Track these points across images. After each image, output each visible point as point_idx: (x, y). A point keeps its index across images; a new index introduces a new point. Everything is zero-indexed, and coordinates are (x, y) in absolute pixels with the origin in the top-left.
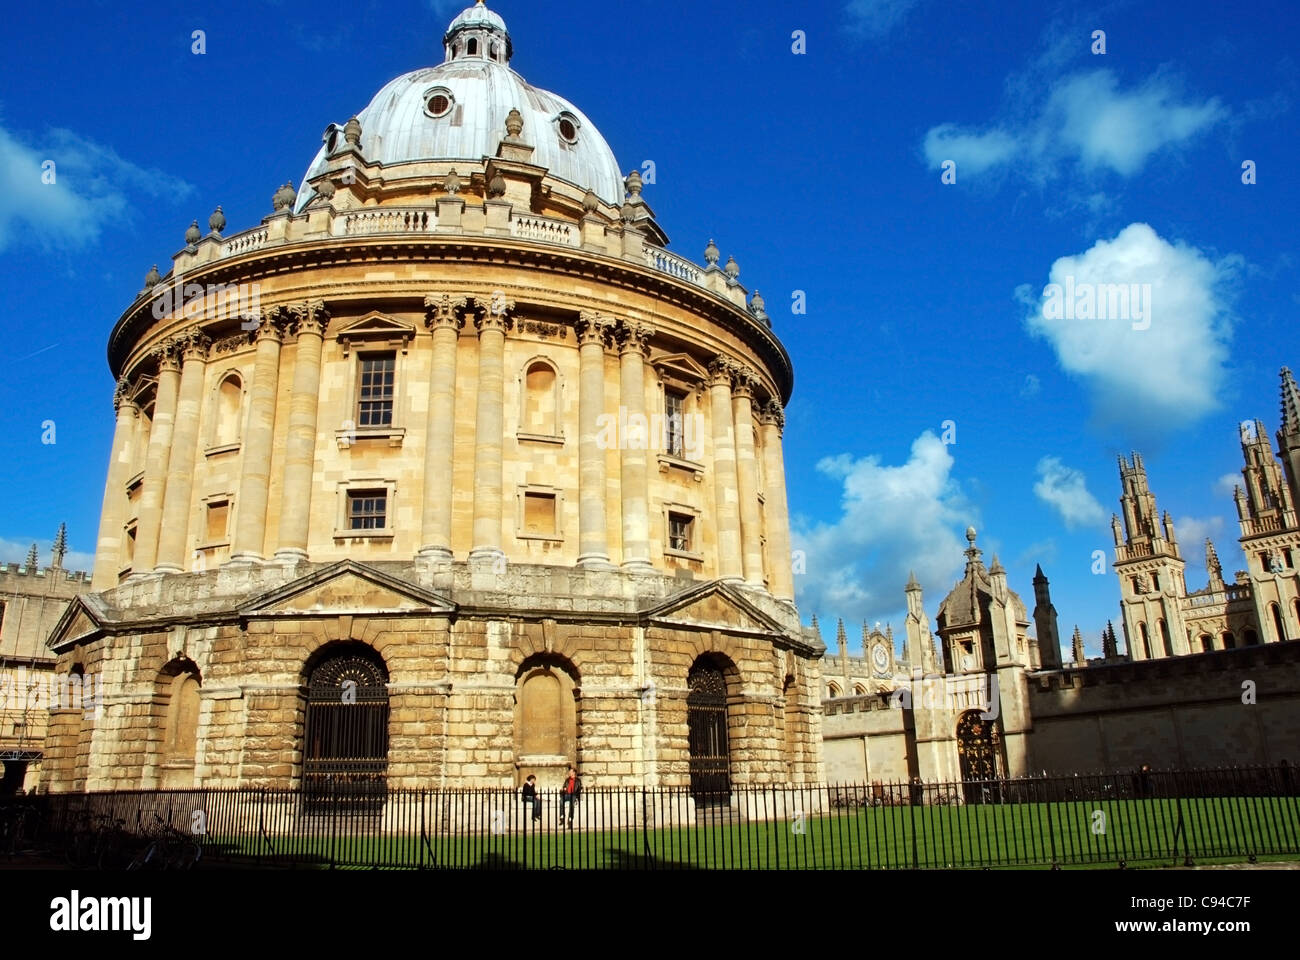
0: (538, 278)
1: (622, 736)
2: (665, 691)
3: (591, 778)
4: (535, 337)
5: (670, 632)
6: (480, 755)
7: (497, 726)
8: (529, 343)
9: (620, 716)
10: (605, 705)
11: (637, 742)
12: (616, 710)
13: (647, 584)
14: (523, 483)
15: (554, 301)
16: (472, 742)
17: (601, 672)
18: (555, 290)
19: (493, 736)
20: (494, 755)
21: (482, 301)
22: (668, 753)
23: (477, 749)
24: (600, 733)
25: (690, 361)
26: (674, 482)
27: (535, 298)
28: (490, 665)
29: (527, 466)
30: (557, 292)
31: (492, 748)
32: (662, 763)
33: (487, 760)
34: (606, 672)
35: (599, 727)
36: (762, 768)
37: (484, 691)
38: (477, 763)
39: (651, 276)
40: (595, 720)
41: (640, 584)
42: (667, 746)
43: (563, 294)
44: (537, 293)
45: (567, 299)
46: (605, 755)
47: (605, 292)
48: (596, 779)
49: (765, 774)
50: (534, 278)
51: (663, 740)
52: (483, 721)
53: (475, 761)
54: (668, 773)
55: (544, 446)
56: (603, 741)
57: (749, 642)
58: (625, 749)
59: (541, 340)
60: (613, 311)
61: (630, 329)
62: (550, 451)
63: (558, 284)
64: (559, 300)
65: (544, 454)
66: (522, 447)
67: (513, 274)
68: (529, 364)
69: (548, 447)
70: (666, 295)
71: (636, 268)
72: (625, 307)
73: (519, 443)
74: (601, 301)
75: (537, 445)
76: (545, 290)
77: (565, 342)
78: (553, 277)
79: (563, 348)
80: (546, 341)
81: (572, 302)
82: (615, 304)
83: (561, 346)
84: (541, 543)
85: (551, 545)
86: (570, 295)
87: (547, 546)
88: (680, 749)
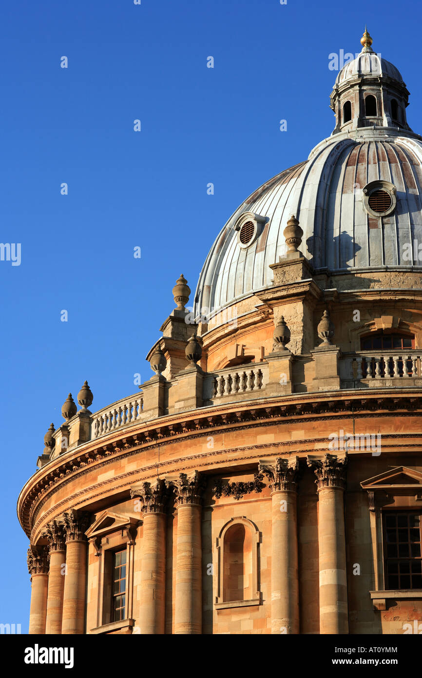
4: (231, 499)
8: (225, 508)
15: (236, 460)
18: (234, 448)
21: (170, 480)
27: (218, 463)
30: (237, 450)
39: (331, 399)
43: (243, 450)
44: (219, 456)
45: (248, 453)
47: (289, 432)
50: (216, 441)
59: (236, 501)
60: (298, 450)
61: (317, 465)
62: (247, 616)
63: (240, 439)
64: (240, 457)
65: (240, 620)
66: (221, 617)
67: (199, 442)
68: (226, 529)
69: (245, 612)
70: (364, 410)
71: (309, 398)
72: (310, 441)
73: (218, 614)
74: (284, 444)
75: (235, 613)
76: (225, 452)
77: (261, 496)
78: (234, 433)
79: (259, 503)
80: (241, 500)
81: (254, 456)
82: (301, 442)
83: (256, 501)
86: (250, 448)
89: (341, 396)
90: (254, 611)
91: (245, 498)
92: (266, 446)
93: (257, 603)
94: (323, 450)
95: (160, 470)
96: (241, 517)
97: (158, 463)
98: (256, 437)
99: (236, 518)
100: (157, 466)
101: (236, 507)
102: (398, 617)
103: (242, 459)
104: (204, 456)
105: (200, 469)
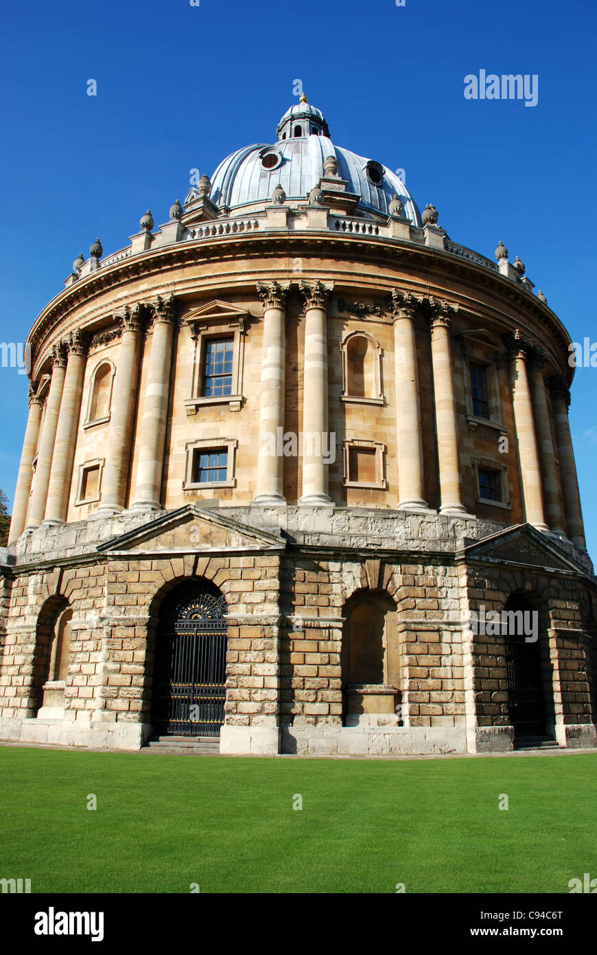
1: (91, 663)
2: (118, 620)
3: (68, 700)
4: (103, 346)
5: (133, 563)
6: (14, 680)
7: (25, 657)
9: (91, 645)
10: (83, 635)
11: (98, 668)
12: (89, 640)
13: (134, 523)
14: (82, 462)
15: (101, 314)
16: (12, 670)
17: (84, 607)
18: (101, 305)
19: (22, 665)
20: (20, 680)
21: (65, 341)
22: (117, 679)
23: (13, 675)
24: (78, 661)
25: (222, 304)
26: (204, 420)
27: (92, 319)
28: (28, 610)
29: (87, 448)
31: (20, 674)
32: (108, 688)
33: (17, 684)
34: (87, 607)
35: (78, 655)
36: (246, 697)
37: (22, 630)
38: (13, 686)
40: (75, 649)
41: (126, 525)
42: (115, 671)
43: (106, 305)
44: (93, 314)
46: (78, 680)
47: (137, 286)
48: (71, 701)
49: (253, 703)
51: (111, 666)
52: (19, 654)
53: (11, 685)
54: (116, 698)
55: (98, 429)
56: (77, 668)
57: (243, 561)
58: (91, 675)
60: (140, 298)
61: (150, 308)
62: (101, 431)
63: (107, 299)
65: (98, 435)
68: (97, 369)
69: (101, 428)
70: (189, 260)
71: (147, 256)
72: (149, 290)
73: (84, 432)
74: (132, 295)
75: (94, 430)
76: (96, 309)
78: (104, 296)
80: (108, 346)
81: (110, 309)
82: (143, 292)
83: (117, 344)
84: (87, 505)
85: (93, 506)
86: (111, 304)
87: (90, 507)
88: (132, 675)
89: (169, 250)
90: (105, 426)
91: (111, 343)
92: (120, 299)
93: (107, 420)
94: (156, 295)
95: (61, 336)
96: (106, 358)
97: (62, 329)
98: (116, 295)
99: (103, 360)
100: (60, 334)
101: (104, 352)
102: (205, 419)
103: (106, 313)
104: (85, 316)
105: (81, 328)
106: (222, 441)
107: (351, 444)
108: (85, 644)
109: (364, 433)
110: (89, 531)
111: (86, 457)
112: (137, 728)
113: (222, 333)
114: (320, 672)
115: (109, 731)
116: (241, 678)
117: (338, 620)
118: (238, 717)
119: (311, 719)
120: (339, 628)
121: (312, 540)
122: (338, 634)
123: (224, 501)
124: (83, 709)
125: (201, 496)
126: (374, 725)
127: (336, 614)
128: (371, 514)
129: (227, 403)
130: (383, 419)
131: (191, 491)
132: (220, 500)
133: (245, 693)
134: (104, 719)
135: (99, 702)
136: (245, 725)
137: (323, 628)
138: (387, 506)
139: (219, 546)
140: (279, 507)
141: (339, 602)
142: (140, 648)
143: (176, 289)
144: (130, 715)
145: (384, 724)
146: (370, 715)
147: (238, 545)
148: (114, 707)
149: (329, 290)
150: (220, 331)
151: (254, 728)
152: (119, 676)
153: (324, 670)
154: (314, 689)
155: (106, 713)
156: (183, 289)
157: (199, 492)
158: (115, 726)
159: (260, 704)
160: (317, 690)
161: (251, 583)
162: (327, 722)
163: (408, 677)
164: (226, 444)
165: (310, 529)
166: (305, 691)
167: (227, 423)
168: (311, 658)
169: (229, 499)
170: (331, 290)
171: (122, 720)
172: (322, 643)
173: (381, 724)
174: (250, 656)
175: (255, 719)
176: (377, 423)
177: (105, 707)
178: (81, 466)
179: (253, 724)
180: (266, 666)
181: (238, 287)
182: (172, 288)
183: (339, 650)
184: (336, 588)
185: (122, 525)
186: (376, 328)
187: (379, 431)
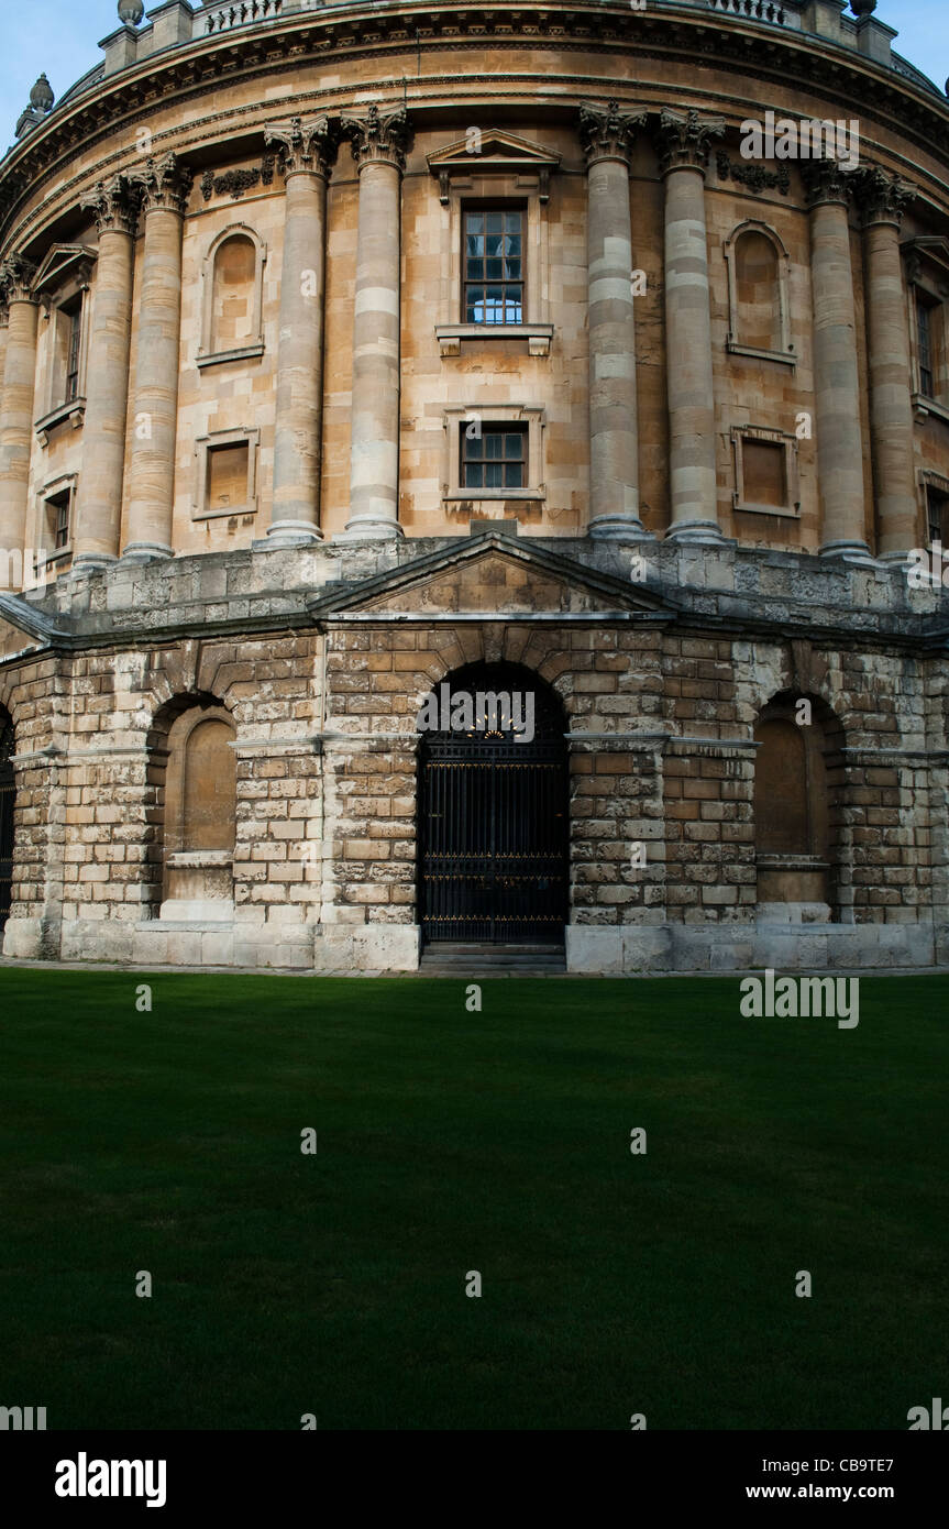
0: (211, 101)
1: (293, 819)
2: (356, 740)
3: (244, 886)
4: (227, 199)
5: (379, 637)
6: (101, 851)
7: (124, 808)
8: (218, 213)
9: (290, 786)
10: (269, 768)
11: (314, 828)
12: (285, 777)
13: (361, 559)
14: (204, 434)
15: (231, 130)
16: (92, 833)
17: (266, 717)
19: (118, 824)
20: (117, 851)
21: (135, 175)
22: (361, 847)
23: (97, 843)
24: (259, 815)
25: (506, 138)
26: (475, 367)
27: (205, 137)
28: (118, 720)
29: (210, 407)
30: (232, 113)
31: (115, 841)
32: (345, 865)
33: (110, 859)
34: (273, 716)
35: (259, 805)
36: (611, 875)
37: (107, 758)
38: (98, 863)
40: (251, 794)
41: (346, 562)
42: (358, 835)
43: (242, 112)
45: (250, 117)
46: (265, 850)
47: (318, 79)
48: (250, 888)
49: (622, 887)
50: (205, 104)
52: (107, 802)
53: (95, 860)
54: (363, 881)
55: (233, 369)
56: (261, 828)
57: (595, 639)
58: (295, 841)
59: (234, 201)
60: (328, 105)
62: (245, 373)
63: (239, 98)
64: (238, 124)
65: (233, 381)
66: (205, 378)
67: (179, 111)
68: (218, 244)
69: (240, 368)
70: (437, 37)
72: (348, 90)
73: (201, 374)
74: (305, 97)
75: (226, 370)
76: (216, 117)
77: (272, 190)
78: (231, 90)
79: (268, 200)
80: (242, 199)
81: (258, 120)
82: (333, 92)
83: (264, 198)
84: (226, 521)
85: (240, 522)
86: (253, 109)
87: (233, 524)
88: (392, 839)
90: (253, 365)
91: (246, 195)
92: (277, 103)
93: (260, 351)
94: (367, 103)
95: (121, 163)
96: (240, 224)
97: (119, 150)
98: (264, 92)
99: (230, 227)
100: (116, 158)
101: (233, 210)
102: (480, 367)
103: (241, 127)
104: (184, 129)
105: (178, 152)
106: (517, 412)
107: (746, 434)
108: (274, 784)
109: (765, 415)
110: (257, 571)
111: (209, 425)
112: (411, 933)
113: (504, 198)
114: (724, 833)
115: (355, 940)
116: (600, 844)
117: (749, 746)
118: (596, 911)
119: (712, 913)
120: (751, 760)
121: (703, 606)
122: (749, 769)
123: (527, 526)
124: (282, 903)
125: (481, 513)
126: (798, 920)
127: (747, 734)
128: (794, 564)
129: (526, 338)
130: (794, 391)
131: (459, 504)
132: (519, 523)
133: (609, 870)
134: (342, 920)
135: (329, 890)
136: (612, 923)
137: (728, 758)
138: (804, 549)
139: (548, 610)
140: (644, 542)
141: (748, 713)
142: (402, 792)
143: (409, 94)
144: (392, 910)
145: (812, 920)
146: (790, 904)
147: (584, 608)
148: (360, 897)
149: (714, 134)
150: (497, 193)
151: (626, 927)
152: (367, 842)
153: (730, 830)
154: (715, 862)
155: (345, 909)
156: (424, 98)
157: (476, 506)
158: (365, 931)
159: (637, 889)
160: (719, 864)
161: (610, 678)
162: (735, 917)
163: (851, 842)
164: (524, 418)
165: (698, 585)
166: (702, 866)
167: (524, 378)
168: (707, 811)
169: (535, 522)
170: (719, 134)
171: (378, 920)
172: (726, 784)
173: (808, 919)
174: (614, 807)
175: (628, 913)
176: (785, 399)
177: (343, 899)
178: (199, 440)
179: (624, 922)
180: (645, 823)
181: (539, 106)
182: (399, 93)
183: (750, 796)
184: (744, 691)
185: (335, 563)
186: (782, 217)
187: (789, 414)
